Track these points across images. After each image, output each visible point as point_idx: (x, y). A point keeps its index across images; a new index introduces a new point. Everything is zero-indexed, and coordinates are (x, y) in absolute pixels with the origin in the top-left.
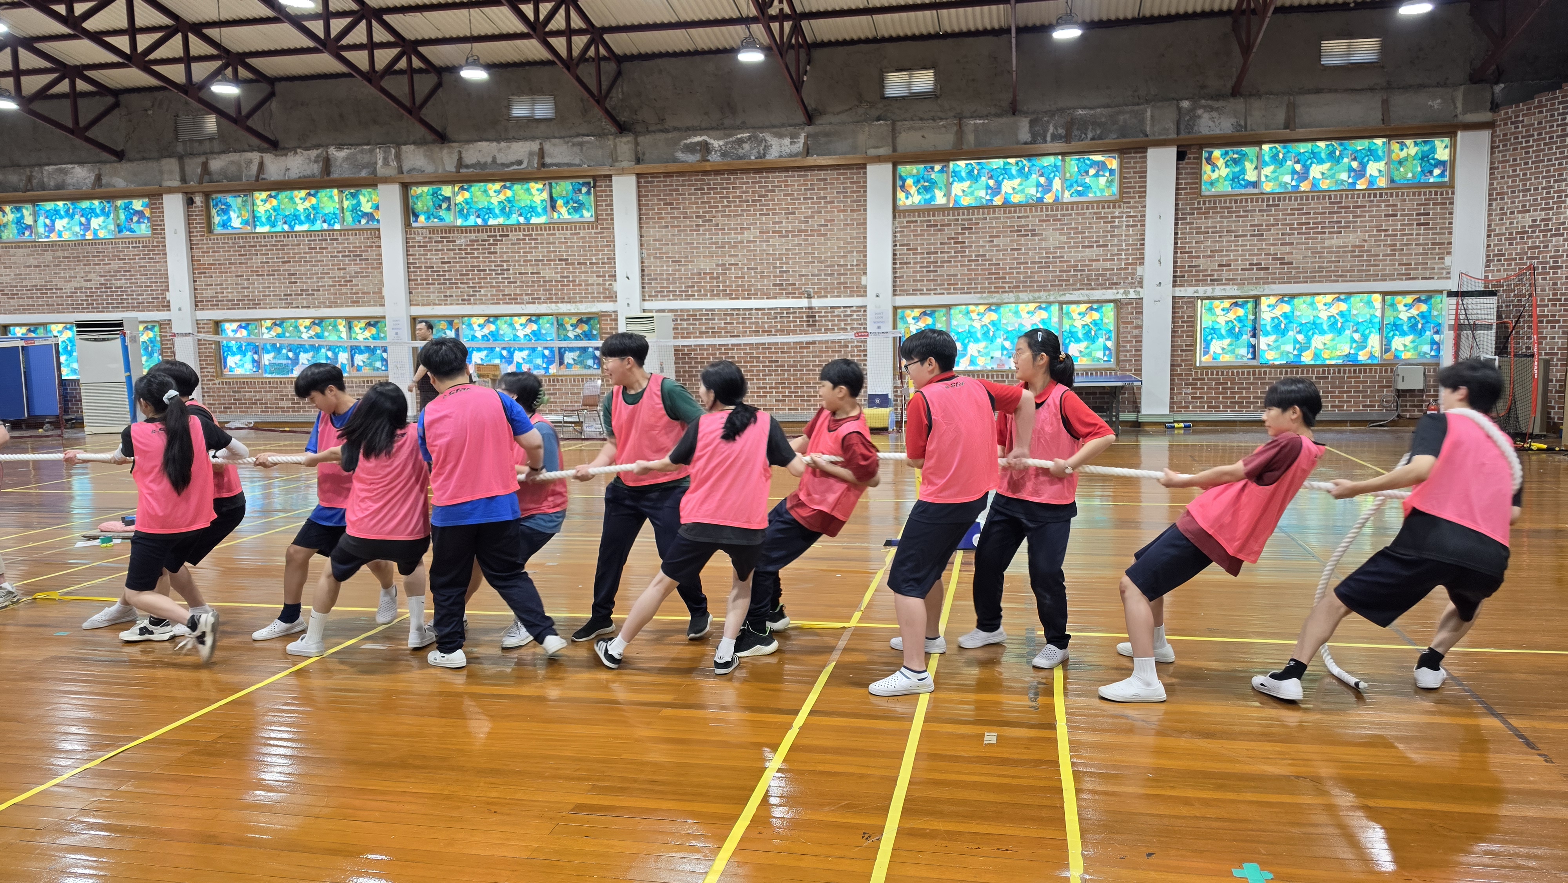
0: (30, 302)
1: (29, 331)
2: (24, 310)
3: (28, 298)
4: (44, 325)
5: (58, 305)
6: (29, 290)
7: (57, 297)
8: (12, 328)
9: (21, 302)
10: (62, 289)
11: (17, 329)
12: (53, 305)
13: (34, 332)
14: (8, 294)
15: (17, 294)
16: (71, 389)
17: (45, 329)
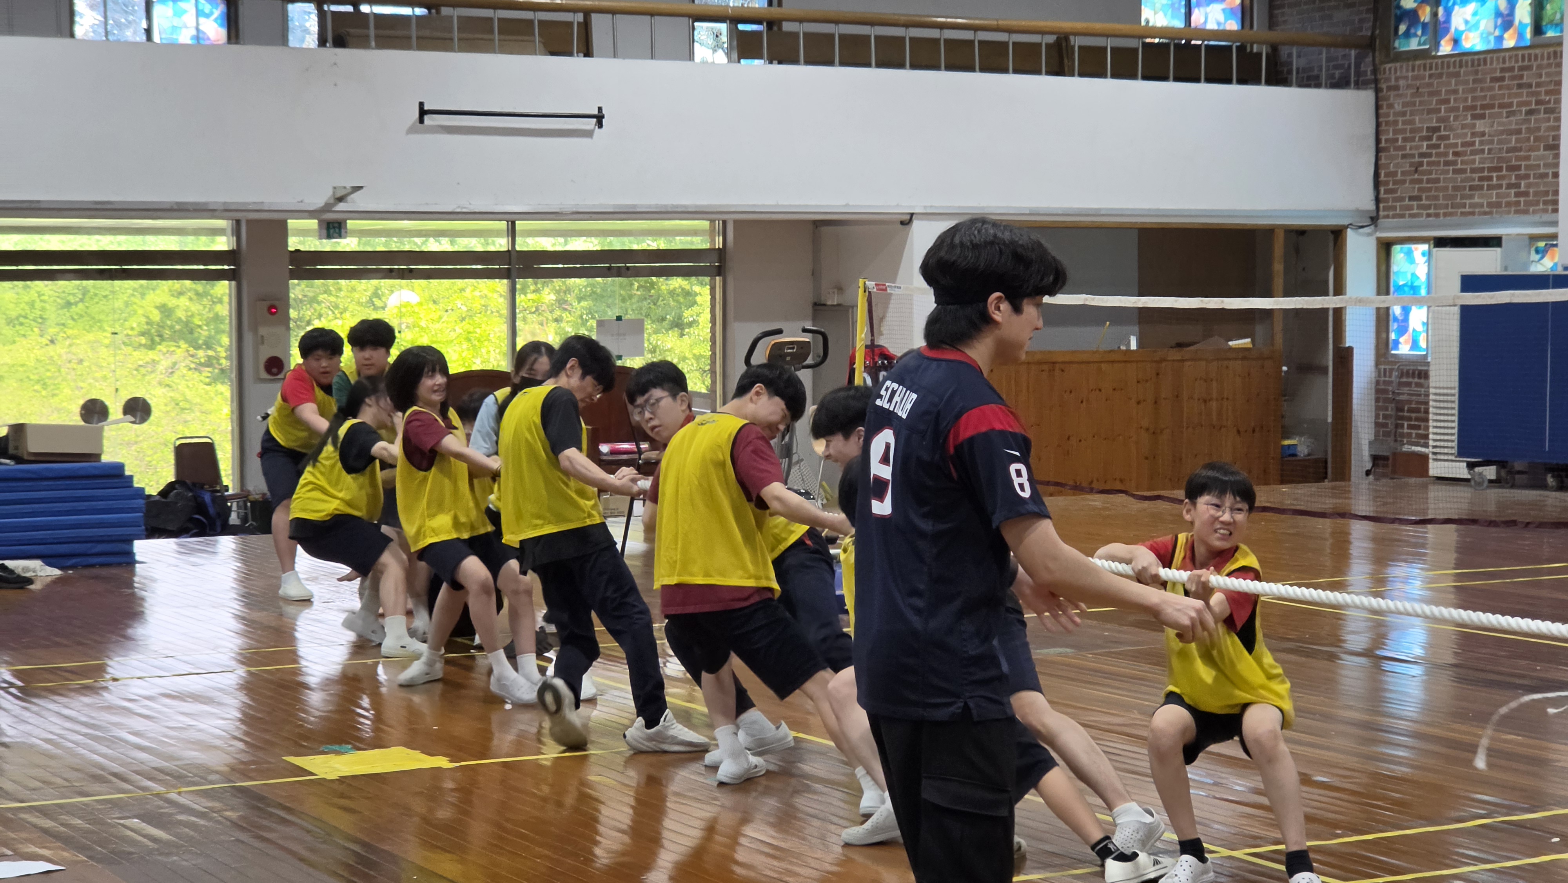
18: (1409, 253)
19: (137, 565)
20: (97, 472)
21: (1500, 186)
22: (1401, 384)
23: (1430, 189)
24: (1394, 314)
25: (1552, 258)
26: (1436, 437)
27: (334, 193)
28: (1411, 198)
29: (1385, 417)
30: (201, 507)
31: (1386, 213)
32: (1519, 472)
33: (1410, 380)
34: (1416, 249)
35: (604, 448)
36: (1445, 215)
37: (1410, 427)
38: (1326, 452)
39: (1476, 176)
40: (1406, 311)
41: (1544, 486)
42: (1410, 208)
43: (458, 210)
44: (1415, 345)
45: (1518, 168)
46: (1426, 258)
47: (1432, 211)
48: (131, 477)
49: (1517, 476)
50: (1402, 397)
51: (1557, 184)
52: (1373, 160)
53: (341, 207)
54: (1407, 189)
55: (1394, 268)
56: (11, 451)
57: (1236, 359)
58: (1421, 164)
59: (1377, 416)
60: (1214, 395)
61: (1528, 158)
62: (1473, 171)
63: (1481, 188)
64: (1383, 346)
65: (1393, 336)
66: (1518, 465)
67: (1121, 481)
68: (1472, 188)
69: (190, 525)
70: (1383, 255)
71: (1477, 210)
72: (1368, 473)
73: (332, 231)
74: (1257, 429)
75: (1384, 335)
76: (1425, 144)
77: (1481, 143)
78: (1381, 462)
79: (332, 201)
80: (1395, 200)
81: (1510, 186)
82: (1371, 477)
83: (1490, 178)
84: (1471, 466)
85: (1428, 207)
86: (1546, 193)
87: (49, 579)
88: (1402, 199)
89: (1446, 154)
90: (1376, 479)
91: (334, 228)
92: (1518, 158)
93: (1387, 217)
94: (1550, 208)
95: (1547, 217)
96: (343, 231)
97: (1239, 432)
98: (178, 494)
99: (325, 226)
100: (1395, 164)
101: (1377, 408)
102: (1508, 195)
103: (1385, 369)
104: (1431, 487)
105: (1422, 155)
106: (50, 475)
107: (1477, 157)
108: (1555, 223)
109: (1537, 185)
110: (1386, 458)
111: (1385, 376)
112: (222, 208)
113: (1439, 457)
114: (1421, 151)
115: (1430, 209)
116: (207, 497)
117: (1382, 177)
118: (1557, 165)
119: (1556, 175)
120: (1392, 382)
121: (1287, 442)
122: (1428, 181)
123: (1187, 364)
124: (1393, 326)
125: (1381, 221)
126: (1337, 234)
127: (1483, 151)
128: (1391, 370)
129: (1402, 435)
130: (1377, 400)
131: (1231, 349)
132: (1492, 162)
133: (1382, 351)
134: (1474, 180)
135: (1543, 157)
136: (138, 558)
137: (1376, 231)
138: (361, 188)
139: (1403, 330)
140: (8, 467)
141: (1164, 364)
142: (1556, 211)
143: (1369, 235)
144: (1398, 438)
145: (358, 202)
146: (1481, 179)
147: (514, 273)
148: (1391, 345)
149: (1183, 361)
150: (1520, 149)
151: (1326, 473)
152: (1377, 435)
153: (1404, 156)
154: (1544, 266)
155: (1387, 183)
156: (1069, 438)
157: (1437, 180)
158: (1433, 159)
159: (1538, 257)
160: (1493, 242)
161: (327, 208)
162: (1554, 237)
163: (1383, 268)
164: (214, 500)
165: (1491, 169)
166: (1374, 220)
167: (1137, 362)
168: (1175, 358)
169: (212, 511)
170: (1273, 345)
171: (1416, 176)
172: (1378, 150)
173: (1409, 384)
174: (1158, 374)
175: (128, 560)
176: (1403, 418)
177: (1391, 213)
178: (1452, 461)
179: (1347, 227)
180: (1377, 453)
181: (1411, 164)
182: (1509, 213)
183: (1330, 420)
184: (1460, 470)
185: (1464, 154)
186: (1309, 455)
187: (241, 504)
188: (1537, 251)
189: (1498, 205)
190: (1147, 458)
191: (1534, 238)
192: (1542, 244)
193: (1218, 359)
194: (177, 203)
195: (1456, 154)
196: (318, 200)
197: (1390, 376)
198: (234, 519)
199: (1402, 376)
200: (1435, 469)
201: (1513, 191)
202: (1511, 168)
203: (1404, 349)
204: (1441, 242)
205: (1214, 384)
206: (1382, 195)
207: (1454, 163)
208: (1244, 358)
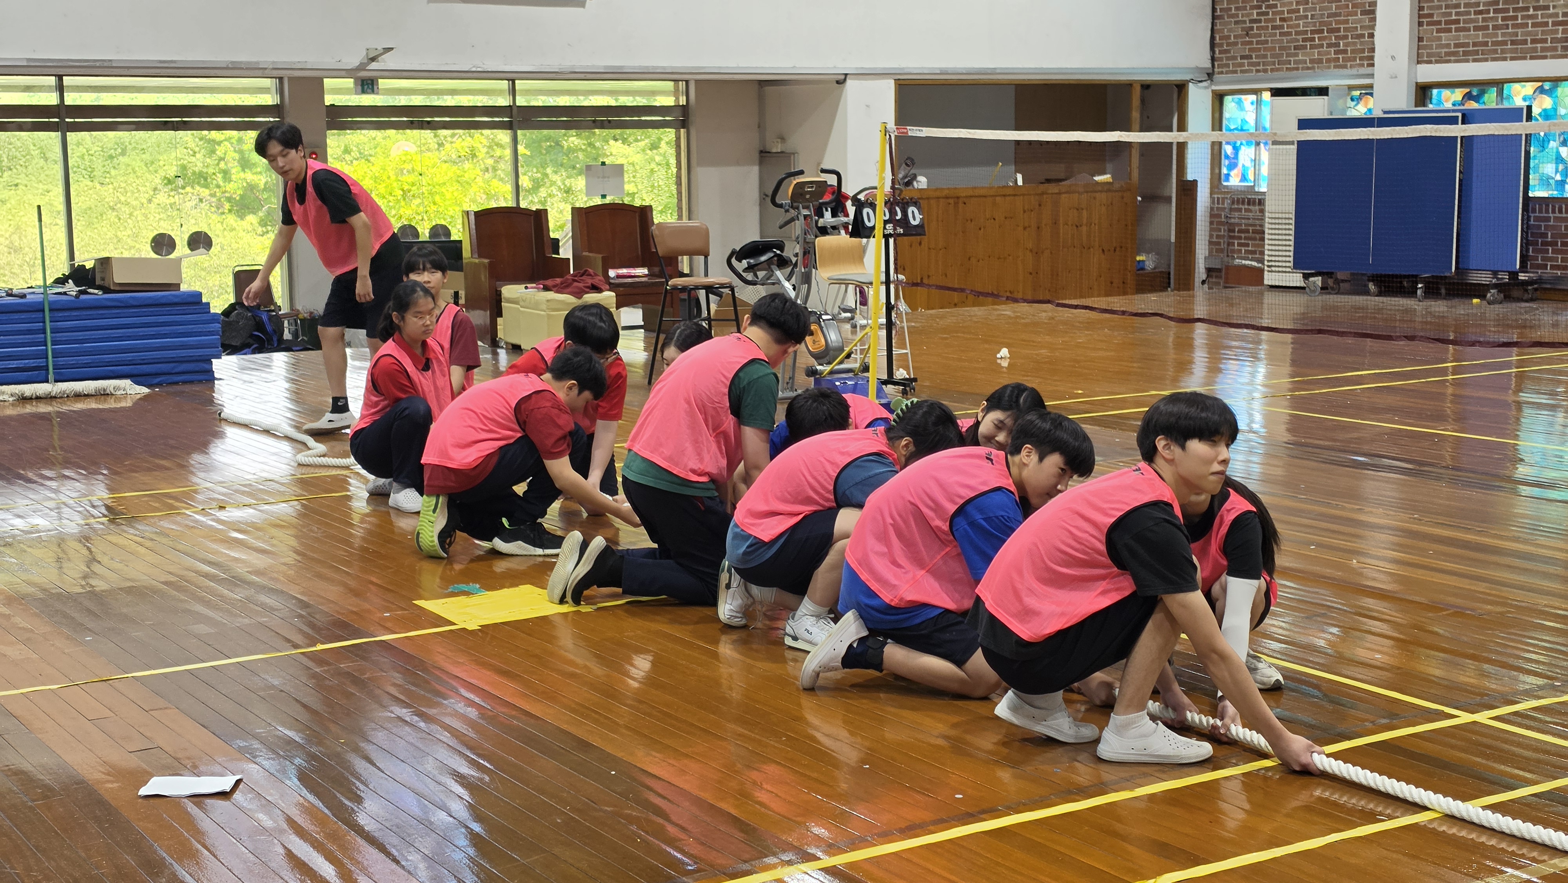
0: (1480, 36)
1: (1468, 97)
2: (1465, 53)
3: (1476, 29)
4: (1499, 84)
5: (1534, 41)
6: (1481, 12)
7: (1534, 25)
8: (1435, 92)
9: (1463, 38)
10: (1547, 8)
11: (1446, 93)
12: (1525, 42)
13: (1476, 99)
14: (1439, 23)
15: (1457, 22)
16: (1537, 219)
17: (1500, 93)
18: (1239, 103)
19: (216, 382)
20: (176, 300)
21: (1322, 46)
22: (1231, 210)
23: (1259, 49)
24: (1226, 152)
25: (1366, 105)
26: (1270, 253)
27: (367, 54)
28: (1242, 57)
29: (1218, 237)
30: (259, 326)
31: (1220, 70)
32: (1343, 281)
33: (1241, 206)
34: (1246, 100)
35: (612, 273)
36: (1272, 70)
37: (1240, 245)
38: (1169, 266)
39: (1300, 37)
40: (1236, 149)
41: (1367, 293)
42: (1242, 65)
43: (474, 69)
44: (1244, 178)
45: (1338, 30)
46: (1255, 106)
47: (1261, 67)
48: (208, 304)
49: (1341, 284)
50: (1233, 221)
51: (1373, 43)
52: (1210, 26)
53: (374, 66)
54: (1240, 50)
55: (1226, 115)
56: (98, 282)
57: (1101, 191)
58: (1252, 28)
59: (1211, 236)
60: (1085, 221)
61: (1347, 22)
62: (1297, 33)
63: (1305, 47)
64: (1216, 179)
65: (1224, 171)
66: (1340, 275)
67: (1011, 292)
68: (1296, 48)
69: (251, 341)
70: (1217, 104)
71: (1300, 66)
72: (1203, 282)
73: (366, 87)
74: (1118, 249)
75: (1217, 171)
76: (1255, 12)
77: (1305, 10)
78: (1214, 274)
79: (366, 61)
80: (1228, 59)
81: (1329, 45)
82: (1206, 286)
83: (1313, 39)
84: (1306, 277)
85: (1258, 64)
86: (1363, 51)
87: (138, 396)
88: (1235, 58)
89: (1274, 20)
90: (1209, 288)
91: (367, 84)
92: (1337, 22)
93: (1222, 73)
94: (1366, 63)
95: (1363, 71)
96: (375, 87)
97: (1103, 250)
98: (238, 314)
99: (360, 83)
100: (1230, 29)
101: (1211, 230)
102: (1329, 53)
103: (1218, 198)
104: (1266, 293)
105: (1253, 21)
106: (135, 303)
107: (1301, 22)
108: (1372, 76)
109: (1355, 44)
110: (1219, 270)
111: (1218, 203)
112: (271, 67)
113: (1273, 269)
114: (1252, 18)
115: (1259, 65)
116: (264, 317)
117: (1217, 40)
118: (1373, 27)
119: (1372, 36)
120: (1225, 208)
121: (1138, 258)
122: (1258, 43)
123: (1064, 196)
124: (1225, 162)
125: (1216, 76)
126: (1181, 88)
127: (1306, 17)
128: (1223, 199)
129: (1233, 251)
130: (1211, 223)
131: (1097, 183)
132: (1315, 26)
133: (1216, 182)
134: (1298, 41)
135: (1360, 21)
136: (216, 375)
137: (1211, 84)
138: (392, 49)
139: (1233, 166)
140: (96, 297)
141: (1045, 196)
142: (1373, 65)
143: (1206, 88)
144: (1230, 254)
145: (389, 62)
146: (1304, 40)
147: (515, 124)
148: (1223, 177)
149: (1060, 193)
150: (1339, 15)
151: (1169, 283)
152: (1210, 251)
153: (1236, 23)
154: (1359, 111)
155: (1221, 45)
156: (969, 259)
157: (1266, 42)
158: (1263, 24)
159: (1354, 103)
160: (1323, 91)
161: (362, 67)
162: (1371, 87)
163: (1217, 115)
164: (270, 318)
165: (1313, 32)
166: (1210, 76)
167: (1024, 195)
168: (1053, 191)
169: (269, 328)
170: (1130, 179)
171: (1247, 39)
172: (1214, 18)
173: (1240, 210)
174: (1040, 205)
175: (209, 378)
176: (1234, 237)
177: (1224, 70)
178: (1289, 272)
179: (1189, 81)
180: (1210, 266)
181: (1243, 29)
182: (1329, 68)
183: (1173, 239)
184: (1296, 279)
185: (1291, 19)
186: (1155, 268)
187: (292, 321)
188: (1352, 100)
189: (1320, 61)
190: (1031, 274)
191: (1351, 88)
192: (1356, 93)
193: (1087, 192)
194: (232, 62)
195: (1283, 20)
196: (353, 61)
197: (1223, 204)
198: (287, 335)
199: (1233, 203)
200: (1269, 279)
201: (1332, 50)
202: (1330, 31)
203: (1234, 181)
204: (1277, 93)
205: (1085, 213)
206: (1217, 55)
207: (1282, 27)
208: (1109, 191)
